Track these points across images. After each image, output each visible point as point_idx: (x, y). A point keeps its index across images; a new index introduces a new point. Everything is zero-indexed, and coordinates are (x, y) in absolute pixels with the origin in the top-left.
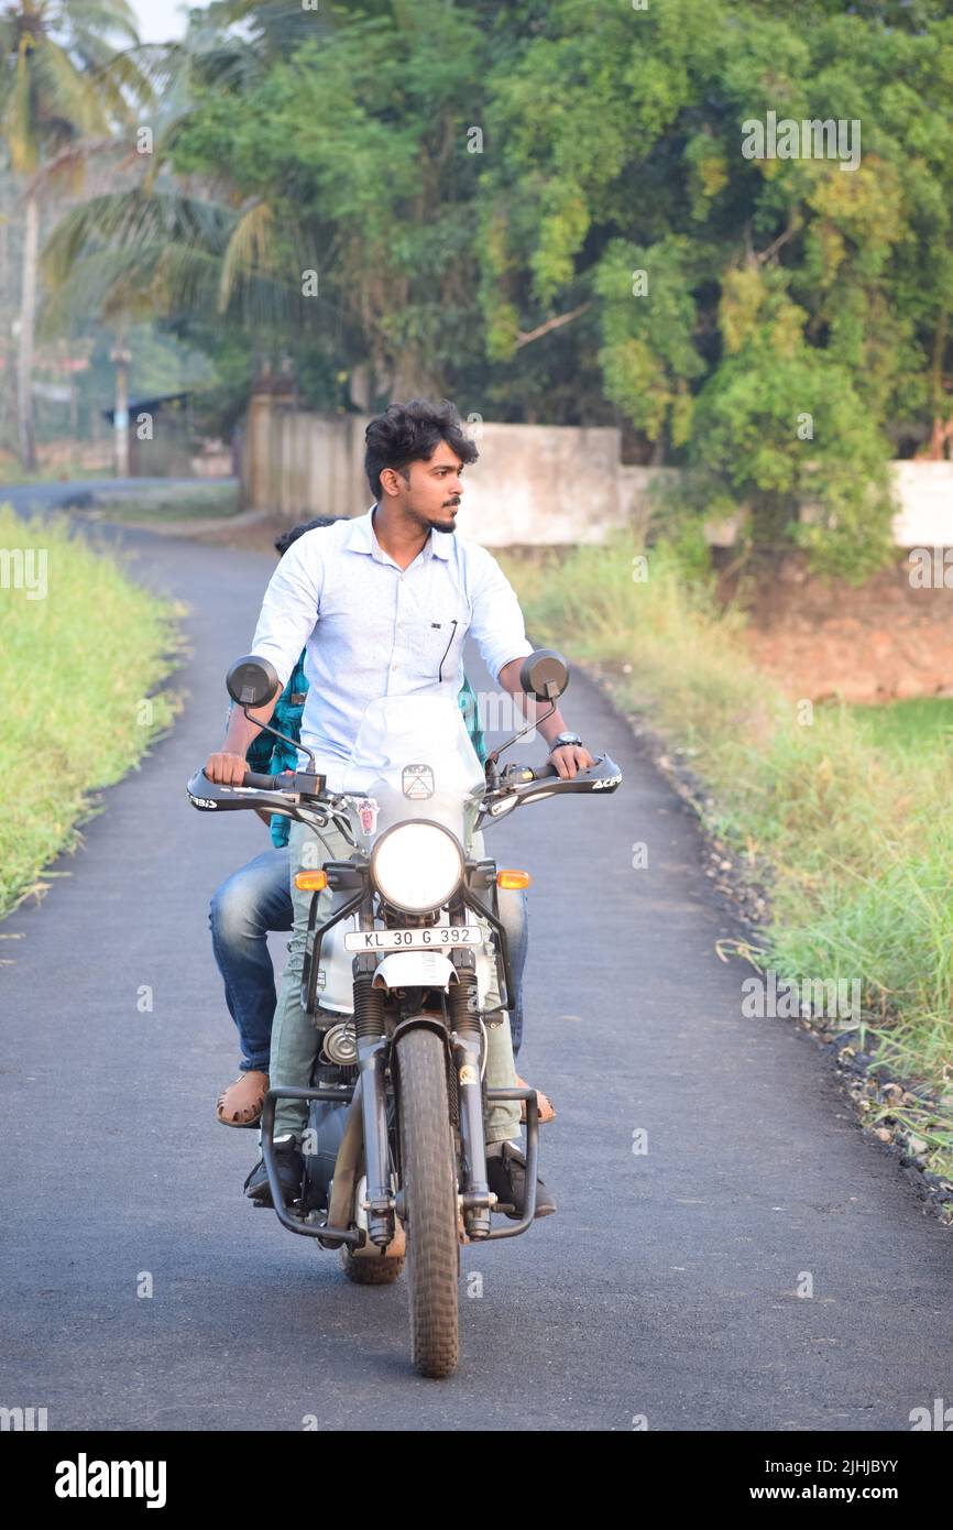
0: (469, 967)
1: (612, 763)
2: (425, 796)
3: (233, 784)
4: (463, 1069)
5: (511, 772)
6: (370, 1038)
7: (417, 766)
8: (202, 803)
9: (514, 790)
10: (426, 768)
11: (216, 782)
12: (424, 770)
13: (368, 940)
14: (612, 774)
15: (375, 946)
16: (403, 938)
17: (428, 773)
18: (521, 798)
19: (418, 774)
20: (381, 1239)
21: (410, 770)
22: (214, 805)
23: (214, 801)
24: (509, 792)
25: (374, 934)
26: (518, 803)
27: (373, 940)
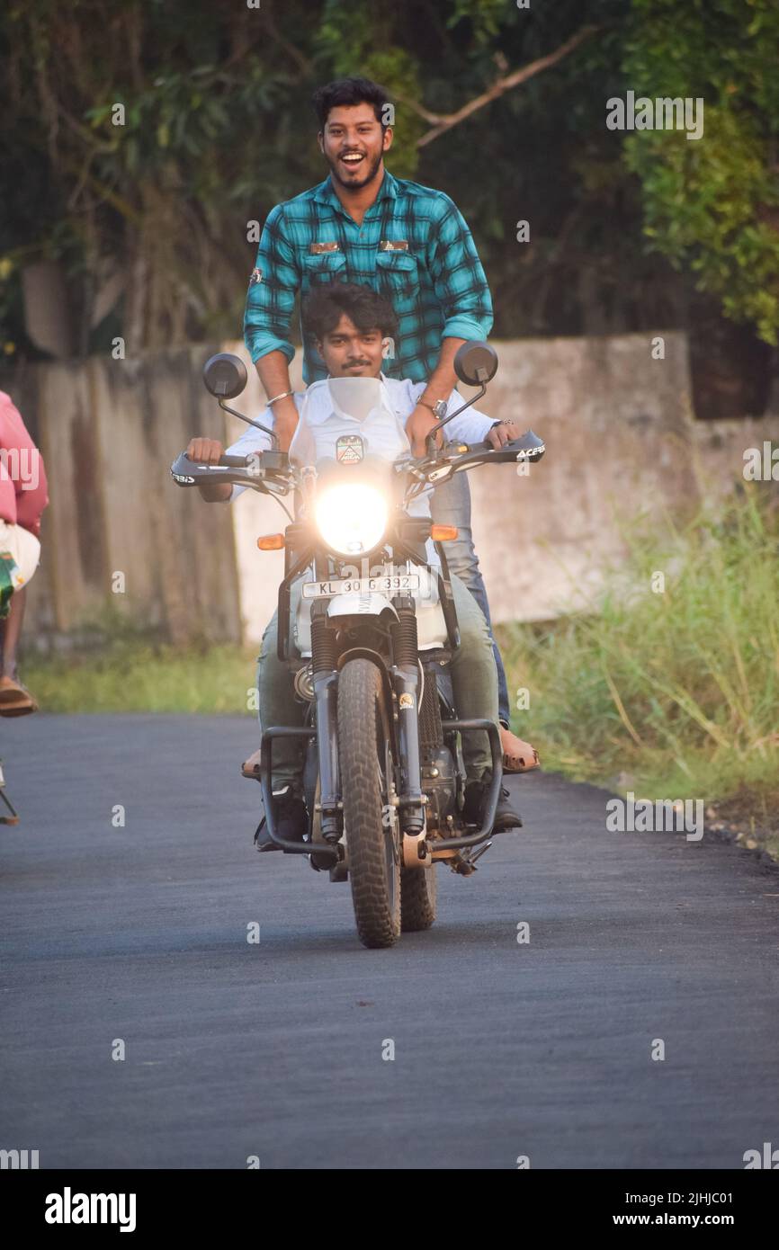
0: (408, 609)
1: (535, 436)
2: (356, 461)
3: (210, 462)
4: (403, 696)
5: (448, 446)
6: (324, 673)
7: (349, 437)
8: (183, 479)
9: (449, 461)
10: (357, 438)
11: (196, 461)
12: (355, 440)
13: (322, 588)
14: (535, 445)
15: (328, 593)
16: (352, 586)
17: (358, 442)
18: (455, 467)
19: (349, 443)
20: (331, 835)
21: (343, 441)
22: (193, 480)
23: (192, 477)
24: (444, 462)
25: (327, 583)
26: (452, 472)
27: (326, 588)
